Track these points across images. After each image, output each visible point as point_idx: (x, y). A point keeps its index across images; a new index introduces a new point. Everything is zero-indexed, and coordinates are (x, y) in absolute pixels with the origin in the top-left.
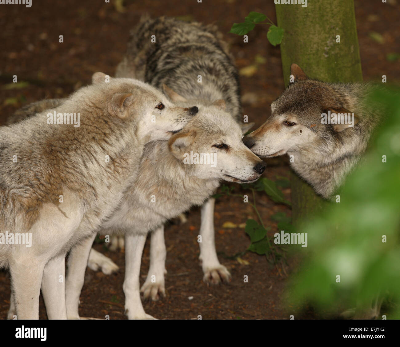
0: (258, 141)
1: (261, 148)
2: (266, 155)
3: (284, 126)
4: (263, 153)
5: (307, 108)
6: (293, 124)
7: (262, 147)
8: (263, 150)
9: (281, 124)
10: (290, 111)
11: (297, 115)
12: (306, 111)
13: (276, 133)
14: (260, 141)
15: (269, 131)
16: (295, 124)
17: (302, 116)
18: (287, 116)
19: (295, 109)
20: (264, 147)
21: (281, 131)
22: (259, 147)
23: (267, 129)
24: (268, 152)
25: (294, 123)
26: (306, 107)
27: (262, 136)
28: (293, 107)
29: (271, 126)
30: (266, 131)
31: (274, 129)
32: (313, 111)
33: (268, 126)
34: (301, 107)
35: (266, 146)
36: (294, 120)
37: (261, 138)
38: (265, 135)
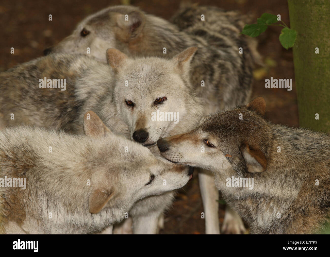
0: (172, 147)
1: (173, 154)
2: (177, 161)
3: (203, 143)
4: (174, 159)
5: (231, 137)
6: (212, 146)
7: (175, 153)
8: (175, 156)
9: (201, 140)
10: (215, 132)
11: (219, 138)
12: (228, 139)
13: (193, 146)
14: (175, 147)
15: (187, 141)
16: (213, 147)
17: (223, 141)
18: (209, 135)
19: (220, 132)
20: (177, 154)
21: (198, 146)
22: (172, 153)
23: (185, 138)
24: (179, 160)
25: (213, 144)
26: (231, 135)
27: (178, 143)
28: (219, 129)
29: (190, 138)
30: (183, 140)
31: (193, 141)
32: (234, 141)
33: (188, 136)
34: (226, 132)
35: (180, 154)
36: (214, 142)
37: (175, 145)
38: (182, 143)
